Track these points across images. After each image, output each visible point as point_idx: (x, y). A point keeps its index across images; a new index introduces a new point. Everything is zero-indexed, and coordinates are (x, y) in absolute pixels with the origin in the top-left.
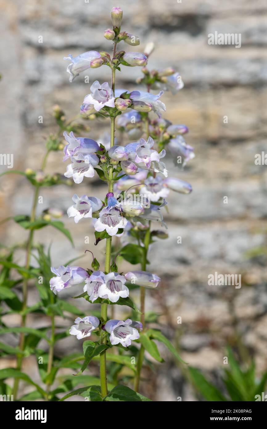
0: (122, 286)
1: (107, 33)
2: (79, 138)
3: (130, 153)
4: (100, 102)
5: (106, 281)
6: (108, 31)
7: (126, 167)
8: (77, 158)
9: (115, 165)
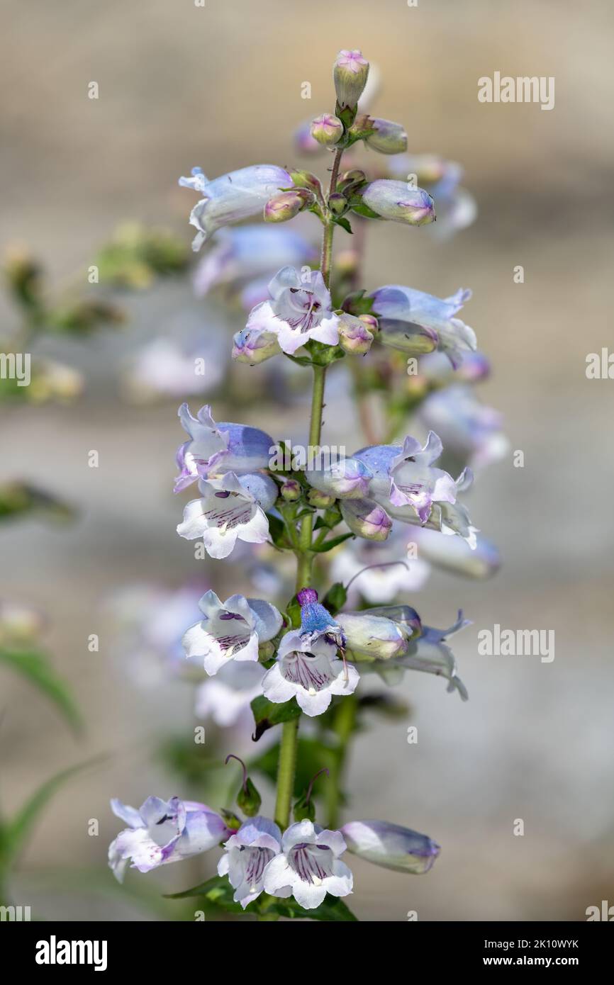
0: (332, 863)
1: (321, 125)
2: (226, 424)
3: (372, 478)
4: (294, 326)
5: (288, 848)
6: (326, 123)
7: (358, 516)
8: (218, 483)
9: (321, 508)
